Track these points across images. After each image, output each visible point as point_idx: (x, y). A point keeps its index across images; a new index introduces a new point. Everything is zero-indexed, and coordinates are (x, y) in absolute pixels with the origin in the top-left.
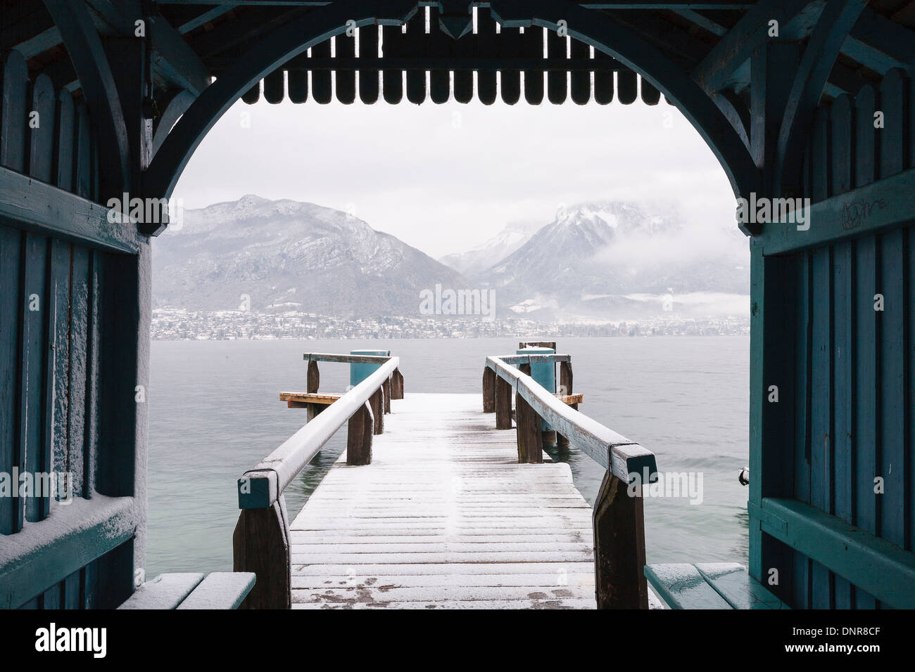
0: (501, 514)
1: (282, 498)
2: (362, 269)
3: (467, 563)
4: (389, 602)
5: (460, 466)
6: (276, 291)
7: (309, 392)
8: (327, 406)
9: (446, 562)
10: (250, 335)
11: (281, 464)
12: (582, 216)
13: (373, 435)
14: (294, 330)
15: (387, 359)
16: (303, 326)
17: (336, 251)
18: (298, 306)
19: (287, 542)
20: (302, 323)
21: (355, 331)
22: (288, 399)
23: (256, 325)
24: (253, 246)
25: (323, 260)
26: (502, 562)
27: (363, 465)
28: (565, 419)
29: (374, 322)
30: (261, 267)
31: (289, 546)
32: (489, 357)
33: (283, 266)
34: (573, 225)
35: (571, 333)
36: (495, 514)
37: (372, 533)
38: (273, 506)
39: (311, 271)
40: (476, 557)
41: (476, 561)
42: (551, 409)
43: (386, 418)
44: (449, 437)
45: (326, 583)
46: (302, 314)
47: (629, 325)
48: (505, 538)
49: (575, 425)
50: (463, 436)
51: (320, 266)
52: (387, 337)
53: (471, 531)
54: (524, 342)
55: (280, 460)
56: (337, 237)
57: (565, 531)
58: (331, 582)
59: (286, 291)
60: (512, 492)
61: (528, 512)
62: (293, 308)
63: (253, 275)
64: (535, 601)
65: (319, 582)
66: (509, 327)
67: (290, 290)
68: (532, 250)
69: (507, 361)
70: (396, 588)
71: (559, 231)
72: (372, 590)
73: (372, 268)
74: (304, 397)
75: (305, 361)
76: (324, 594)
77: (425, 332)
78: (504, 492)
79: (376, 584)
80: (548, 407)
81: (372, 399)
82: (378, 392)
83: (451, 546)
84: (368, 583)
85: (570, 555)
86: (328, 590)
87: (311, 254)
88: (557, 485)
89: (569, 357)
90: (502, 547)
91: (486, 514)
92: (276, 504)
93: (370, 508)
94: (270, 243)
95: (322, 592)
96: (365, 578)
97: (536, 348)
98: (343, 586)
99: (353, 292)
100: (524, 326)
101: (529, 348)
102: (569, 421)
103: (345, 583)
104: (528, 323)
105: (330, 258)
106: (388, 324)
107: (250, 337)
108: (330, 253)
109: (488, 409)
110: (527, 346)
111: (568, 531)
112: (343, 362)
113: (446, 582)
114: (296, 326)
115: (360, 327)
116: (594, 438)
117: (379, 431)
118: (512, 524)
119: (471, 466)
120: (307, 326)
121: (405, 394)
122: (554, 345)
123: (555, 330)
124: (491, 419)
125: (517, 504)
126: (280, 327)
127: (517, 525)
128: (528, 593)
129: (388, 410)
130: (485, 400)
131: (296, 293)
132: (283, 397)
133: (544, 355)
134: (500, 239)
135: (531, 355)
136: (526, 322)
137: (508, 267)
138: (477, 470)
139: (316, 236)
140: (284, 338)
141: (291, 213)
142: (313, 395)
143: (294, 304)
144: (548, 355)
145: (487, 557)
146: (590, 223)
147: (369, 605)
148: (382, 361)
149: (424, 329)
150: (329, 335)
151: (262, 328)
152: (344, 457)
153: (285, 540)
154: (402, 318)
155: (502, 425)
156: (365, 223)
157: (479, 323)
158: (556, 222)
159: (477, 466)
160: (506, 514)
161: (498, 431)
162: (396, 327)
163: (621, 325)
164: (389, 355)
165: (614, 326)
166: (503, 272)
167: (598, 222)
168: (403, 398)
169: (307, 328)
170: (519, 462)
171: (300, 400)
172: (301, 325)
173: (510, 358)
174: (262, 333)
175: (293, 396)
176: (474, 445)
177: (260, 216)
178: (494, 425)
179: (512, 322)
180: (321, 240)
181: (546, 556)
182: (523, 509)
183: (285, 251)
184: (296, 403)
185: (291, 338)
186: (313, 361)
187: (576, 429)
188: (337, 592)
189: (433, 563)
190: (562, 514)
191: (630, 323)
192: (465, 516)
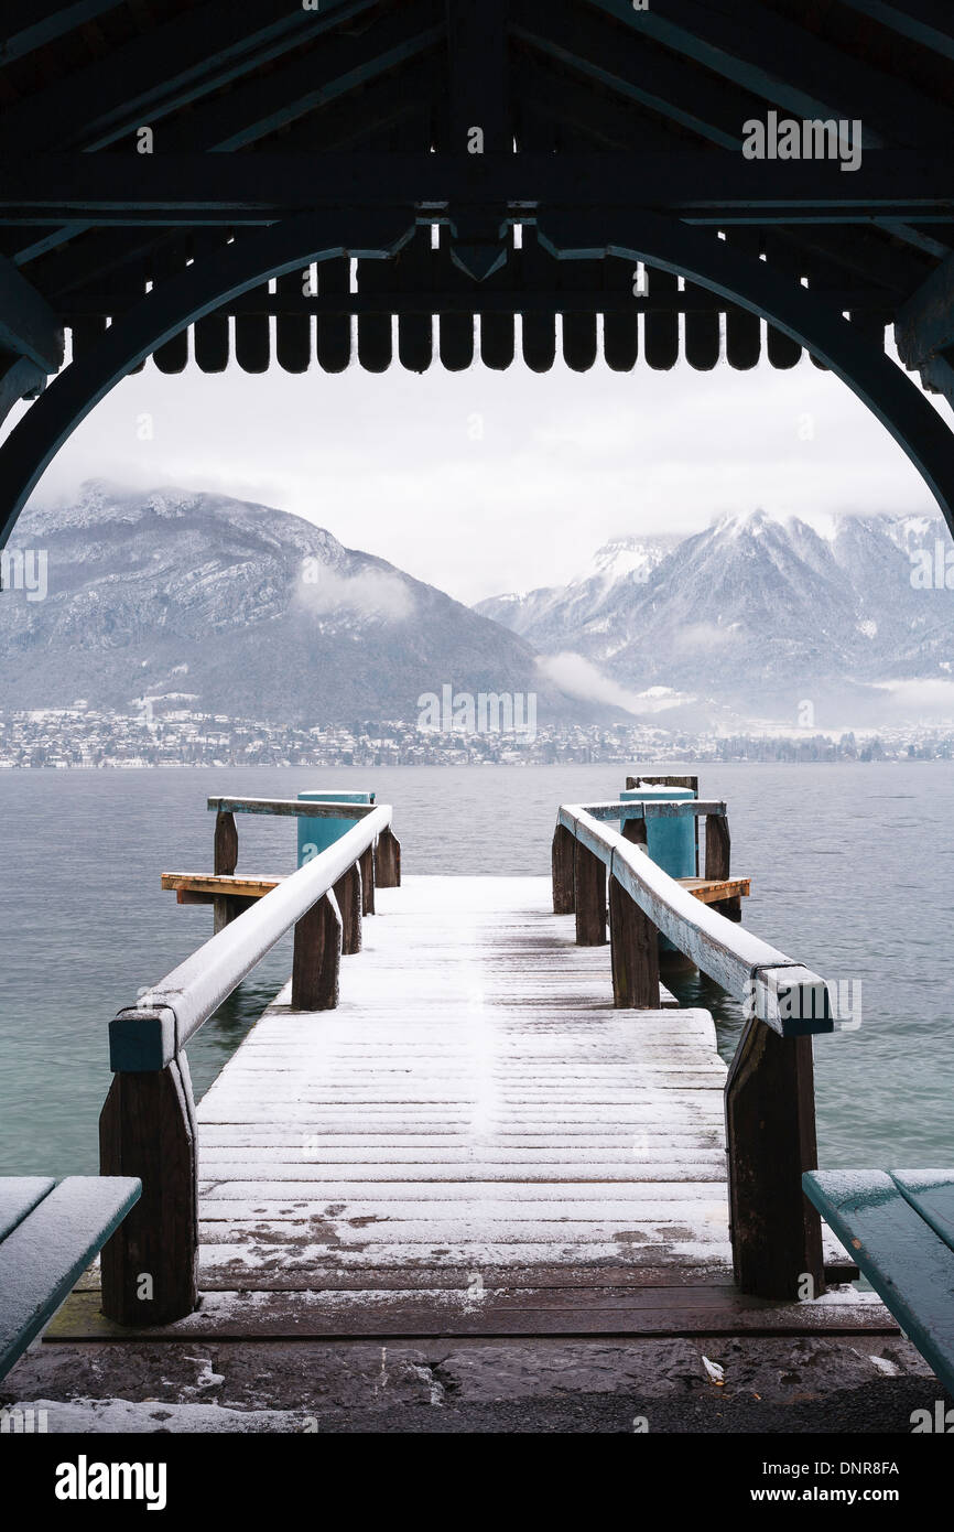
0: (575, 1099)
1: (183, 1056)
2: (321, 626)
3: (507, 1181)
4: (369, 1243)
5: (504, 1014)
6: (148, 670)
7: (217, 873)
8: (252, 900)
9: (471, 1180)
10: (97, 758)
11: (180, 997)
12: (764, 518)
13: (340, 954)
14: (185, 748)
15: (369, 810)
16: (203, 740)
17: (269, 590)
18: (194, 699)
19: (192, 1132)
20: (200, 734)
21: (307, 750)
22: (177, 886)
23: (109, 739)
24: (104, 580)
25: (242, 607)
26: (572, 1181)
27: (321, 1010)
28: (687, 922)
29: (344, 733)
30: (118, 622)
31: (194, 1139)
32: (565, 807)
33: (162, 620)
34: (746, 536)
35: (742, 755)
36: (562, 1098)
37: (338, 1128)
38: (168, 1069)
39: (219, 629)
40: (524, 1171)
41: (524, 1178)
42: (666, 905)
43: (367, 924)
44: (484, 959)
45: (256, 1211)
46: (199, 717)
47: (861, 739)
48: (579, 1140)
49: (703, 934)
50: (511, 957)
51: (236, 619)
52: (369, 762)
53: (518, 1128)
54: (635, 777)
55: (179, 991)
56: (270, 561)
57: (690, 1129)
58: (265, 1211)
59: (168, 670)
60: (595, 1060)
61: (625, 1096)
62: (183, 705)
63: (103, 637)
64: (626, 1245)
65: (243, 1210)
66: (615, 742)
67: (176, 670)
68: (662, 586)
69: (598, 813)
70: (378, 1221)
71: (717, 548)
72: (339, 1224)
73: (340, 623)
74: (209, 883)
75: (210, 812)
76: (253, 1230)
77: (447, 752)
78: (584, 1060)
79: (344, 1215)
80: (661, 901)
81: (338, 887)
82: (351, 873)
83: (480, 1153)
84: (332, 1213)
85: (694, 1170)
86: (260, 1223)
87: (220, 597)
88: (683, 1048)
89: (722, 806)
90: (574, 1154)
91: (545, 1098)
92: (173, 1065)
93: (335, 1086)
94: (139, 575)
95: (250, 1227)
96: (325, 1205)
97: (659, 789)
98: (287, 1216)
99: (302, 671)
100: (646, 739)
101: (645, 788)
102: (693, 926)
103: (290, 1212)
104: (656, 735)
105: (257, 605)
106: (373, 737)
107: (96, 762)
108: (256, 595)
109: (561, 908)
110: (642, 783)
111: (696, 1129)
112: (285, 814)
113: (469, 1212)
114: (189, 740)
115: (317, 742)
116: (732, 955)
117: (353, 947)
118: (592, 1117)
119: (526, 1013)
120: (211, 740)
121: (403, 878)
122: (693, 783)
123: (710, 748)
124: (566, 926)
125: (604, 1082)
126: (157, 743)
127: (603, 1118)
128: (613, 1233)
129: (370, 909)
130: (557, 890)
131: (189, 673)
132: (168, 883)
133: (672, 802)
134: (599, 564)
135: (646, 802)
136: (651, 732)
137: (614, 621)
138: (534, 1021)
139: (229, 560)
140: (165, 764)
141: (180, 514)
142: (225, 878)
143: (186, 696)
144: (680, 802)
145: (544, 1171)
146: (781, 530)
147: (332, 1248)
148: (360, 813)
149: (445, 747)
150: (254, 758)
151: (121, 745)
152: (286, 996)
153: (188, 1127)
154: (400, 724)
155: (586, 937)
156: (327, 533)
157: (556, 734)
158: (712, 530)
159: (535, 1014)
160: (584, 1098)
161: (579, 949)
162: (389, 742)
163: (844, 738)
164: (372, 802)
165: (829, 741)
166: (605, 630)
167: (797, 530)
168: (399, 885)
169: (211, 745)
170: (615, 1007)
171: (201, 889)
172: (198, 739)
173: (606, 809)
174: (121, 755)
175: (187, 881)
176: (531, 975)
177: (118, 520)
178: (573, 937)
179: (621, 732)
180: (239, 568)
181: (652, 1171)
182: (614, 1090)
183: (167, 591)
184: (193, 894)
185: (178, 764)
186: (226, 813)
187: (704, 942)
188: (275, 1227)
189: (446, 1181)
190: (688, 1099)
191: (863, 735)
192: (508, 1102)
